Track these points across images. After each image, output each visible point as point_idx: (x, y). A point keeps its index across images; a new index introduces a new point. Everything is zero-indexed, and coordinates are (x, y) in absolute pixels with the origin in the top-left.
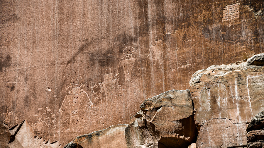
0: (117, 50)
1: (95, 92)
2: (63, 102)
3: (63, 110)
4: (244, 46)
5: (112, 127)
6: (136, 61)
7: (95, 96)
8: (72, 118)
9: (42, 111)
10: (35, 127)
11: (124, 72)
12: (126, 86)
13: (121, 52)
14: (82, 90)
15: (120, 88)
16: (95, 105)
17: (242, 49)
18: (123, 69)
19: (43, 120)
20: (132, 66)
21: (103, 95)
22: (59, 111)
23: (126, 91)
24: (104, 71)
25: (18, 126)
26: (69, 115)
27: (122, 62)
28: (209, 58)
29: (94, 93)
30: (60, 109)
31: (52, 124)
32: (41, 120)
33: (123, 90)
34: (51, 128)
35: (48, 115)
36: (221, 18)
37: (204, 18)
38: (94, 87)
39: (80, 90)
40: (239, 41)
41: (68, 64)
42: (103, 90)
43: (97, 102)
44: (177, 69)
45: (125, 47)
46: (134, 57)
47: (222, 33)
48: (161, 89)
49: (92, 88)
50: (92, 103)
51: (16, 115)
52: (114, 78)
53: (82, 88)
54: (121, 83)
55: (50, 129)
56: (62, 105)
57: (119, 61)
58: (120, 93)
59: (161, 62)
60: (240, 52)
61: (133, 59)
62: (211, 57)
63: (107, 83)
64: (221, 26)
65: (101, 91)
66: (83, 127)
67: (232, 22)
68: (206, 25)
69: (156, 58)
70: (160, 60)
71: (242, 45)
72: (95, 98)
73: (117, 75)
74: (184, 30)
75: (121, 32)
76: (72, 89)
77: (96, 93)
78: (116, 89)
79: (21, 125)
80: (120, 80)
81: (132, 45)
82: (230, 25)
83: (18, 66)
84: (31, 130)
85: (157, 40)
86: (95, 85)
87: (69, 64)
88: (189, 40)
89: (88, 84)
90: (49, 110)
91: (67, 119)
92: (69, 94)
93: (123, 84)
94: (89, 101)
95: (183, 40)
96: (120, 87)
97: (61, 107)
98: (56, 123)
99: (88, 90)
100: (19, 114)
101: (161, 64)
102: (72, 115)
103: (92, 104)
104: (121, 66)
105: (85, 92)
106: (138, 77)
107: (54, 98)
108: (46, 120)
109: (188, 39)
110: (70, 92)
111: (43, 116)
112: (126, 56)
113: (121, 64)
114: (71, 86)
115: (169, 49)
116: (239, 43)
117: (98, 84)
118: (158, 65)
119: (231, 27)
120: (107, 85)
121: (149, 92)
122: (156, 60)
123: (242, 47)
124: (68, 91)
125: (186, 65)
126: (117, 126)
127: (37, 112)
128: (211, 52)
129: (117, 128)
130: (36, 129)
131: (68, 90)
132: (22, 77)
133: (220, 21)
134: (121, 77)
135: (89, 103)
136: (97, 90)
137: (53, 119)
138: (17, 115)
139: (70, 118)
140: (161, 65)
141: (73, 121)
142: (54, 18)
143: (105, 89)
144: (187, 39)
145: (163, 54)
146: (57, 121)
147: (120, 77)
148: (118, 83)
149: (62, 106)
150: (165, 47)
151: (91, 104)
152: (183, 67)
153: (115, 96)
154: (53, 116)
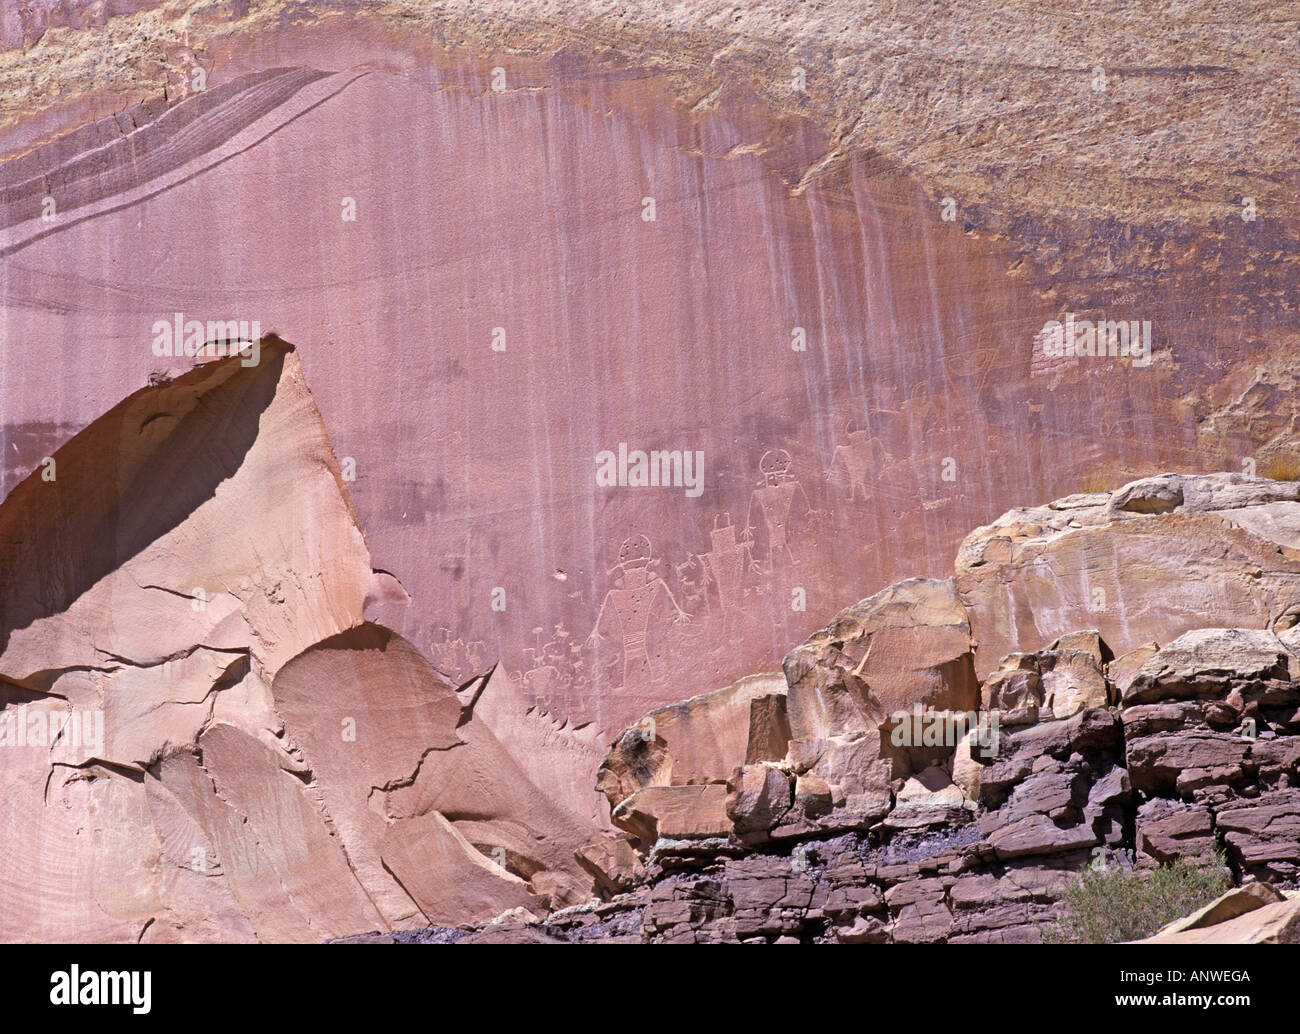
0: (742, 460)
1: (688, 580)
2: (602, 610)
3: (602, 634)
4: (1095, 446)
5: (744, 682)
6: (797, 491)
7: (689, 591)
8: (629, 655)
9: (544, 638)
10: (526, 682)
11: (764, 523)
12: (775, 564)
13: (754, 465)
14: (653, 574)
15: (756, 568)
16: (691, 618)
17: (1090, 455)
18: (762, 515)
19: (547, 661)
20: (788, 506)
21: (712, 588)
22: (593, 636)
23: (774, 579)
24: (710, 521)
25: (480, 680)
26: (620, 646)
27: (760, 494)
28: (1000, 479)
29: (685, 582)
30: (596, 630)
31: (573, 673)
32: (544, 663)
33: (768, 572)
34: (573, 684)
35: (563, 647)
36: (1027, 367)
37: (980, 366)
38: (684, 566)
39: (647, 574)
40: (1081, 431)
41: (607, 502)
42: (711, 575)
43: (697, 610)
44: (912, 511)
45: (763, 452)
46: (792, 480)
47: (1032, 408)
48: (870, 570)
49: (678, 568)
50: (681, 613)
51: (471, 647)
52: (739, 540)
53: (651, 569)
54: (758, 552)
55: (570, 688)
56: (599, 619)
57: (749, 492)
58: (758, 584)
59: (868, 493)
60: (1087, 463)
61: (790, 486)
62: (1005, 479)
63: (720, 554)
64: (1029, 389)
65: (706, 579)
66: (661, 679)
67: (1058, 377)
68: (986, 386)
69: (853, 481)
70: (863, 488)
71: (1092, 442)
72: (691, 598)
73: (747, 530)
74: (927, 400)
75: (752, 409)
76: (623, 574)
77: (692, 583)
78: (745, 569)
79: (487, 679)
80: (756, 546)
81: (782, 444)
82: (1052, 386)
83: (468, 508)
84: (518, 691)
85: (851, 430)
86: (686, 560)
87: (612, 502)
88: (941, 429)
89: (667, 558)
90: (564, 634)
91: (616, 658)
92: (616, 588)
93: (764, 558)
94: (674, 607)
95: (925, 429)
96: (756, 565)
97: (597, 625)
98: (585, 671)
99: (669, 576)
100: (480, 647)
101: (867, 497)
102: (629, 648)
103: (682, 615)
104: (756, 505)
105: (661, 580)
106: (809, 536)
107: (574, 599)
108: (556, 663)
109: (940, 426)
110: (618, 583)
111: (548, 650)
112: (769, 476)
113: (755, 500)
114: (621, 565)
115: (888, 456)
116: (1081, 437)
117: (695, 559)
118: (859, 502)
119: (1057, 390)
120: (722, 560)
122: (853, 486)
123: (1090, 448)
124: (612, 579)
125: (937, 502)
126: (758, 679)
127: (532, 640)
128: (1006, 464)
129: (759, 684)
130: (532, 689)
131: (613, 575)
132: (481, 540)
133: (1026, 374)
134: (760, 536)
135: (675, 611)
136: (693, 574)
137: (576, 659)
138: (476, 647)
139: (622, 656)
140: (870, 502)
141: (632, 665)
142: (561, 370)
143: (717, 573)
144: (936, 426)
145: (871, 471)
146: (588, 664)
147: (756, 537)
148: (752, 553)
149: (598, 622)
150: (876, 450)
151: (677, 614)
152: (928, 505)
153: (746, 592)
154: (575, 649)
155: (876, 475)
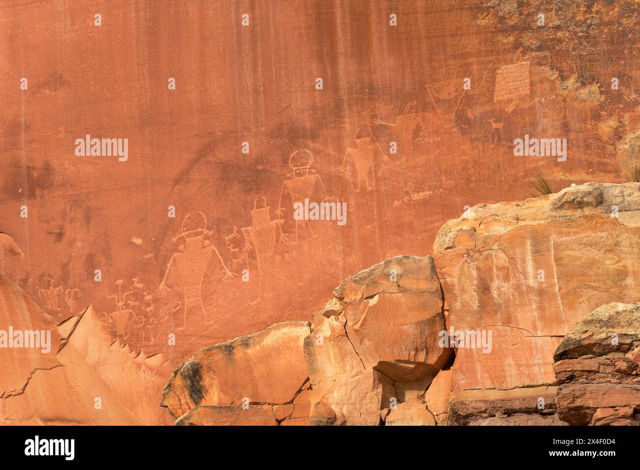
1: (234, 248)
2: (168, 268)
3: (170, 287)
5: (274, 328)
6: (317, 182)
7: (235, 256)
8: (188, 303)
9: (124, 288)
10: (110, 321)
11: (292, 206)
12: (300, 236)
13: (285, 161)
14: (207, 242)
15: (285, 240)
16: (236, 276)
18: (290, 199)
19: (126, 306)
20: (310, 193)
21: (252, 255)
22: (161, 287)
23: (299, 248)
24: (251, 203)
25: (76, 318)
26: (181, 296)
27: (289, 183)
29: (231, 249)
30: (163, 283)
31: (146, 316)
32: (124, 308)
33: (295, 243)
35: (139, 296)
36: (491, 94)
37: (456, 91)
38: (231, 236)
39: (203, 242)
41: (174, 186)
42: (251, 244)
43: (241, 270)
44: (403, 201)
45: (292, 152)
46: (313, 174)
47: (494, 125)
49: (226, 239)
51: (69, 293)
52: (273, 218)
53: (207, 238)
54: (287, 228)
55: (144, 326)
56: (166, 275)
57: (281, 181)
58: (287, 252)
59: (371, 185)
61: (311, 178)
63: (258, 228)
64: (492, 111)
65: (247, 247)
66: (212, 322)
67: (514, 102)
68: (460, 108)
69: (359, 176)
70: (367, 181)
72: (235, 261)
73: (278, 212)
74: (416, 116)
75: (284, 118)
76: (185, 241)
77: (237, 250)
78: (277, 241)
79: (81, 318)
80: (285, 223)
81: (306, 146)
84: (104, 328)
86: (232, 233)
87: (178, 186)
88: (426, 139)
89: (218, 231)
90: (139, 285)
91: (178, 305)
92: (179, 251)
93: (291, 232)
94: (223, 268)
95: (414, 138)
96: (285, 238)
97: (164, 280)
98: (155, 315)
99: (219, 244)
101: (370, 189)
102: (188, 298)
103: (229, 273)
104: (286, 192)
105: (213, 247)
107: (148, 259)
108: (134, 307)
109: (425, 137)
110: (181, 247)
111: (127, 298)
112: (296, 170)
113: (286, 187)
114: (184, 234)
115: (386, 158)
117: (239, 232)
118: (363, 192)
119: (513, 112)
120: (259, 233)
121: (347, 249)
122: (359, 180)
124: (176, 245)
125: (422, 194)
126: (285, 326)
127: (115, 289)
128: (474, 168)
131: (177, 242)
133: (490, 99)
134: (288, 215)
135: (223, 271)
136: (238, 243)
137: (148, 305)
138: (72, 293)
139: (183, 304)
140: (371, 192)
141: (190, 311)
143: (255, 242)
144: (422, 136)
145: (373, 168)
146: (157, 309)
147: (286, 216)
148: (282, 229)
149: (165, 277)
150: (376, 154)
152: (416, 197)
153: (278, 258)
154: (148, 298)
155: (376, 172)
